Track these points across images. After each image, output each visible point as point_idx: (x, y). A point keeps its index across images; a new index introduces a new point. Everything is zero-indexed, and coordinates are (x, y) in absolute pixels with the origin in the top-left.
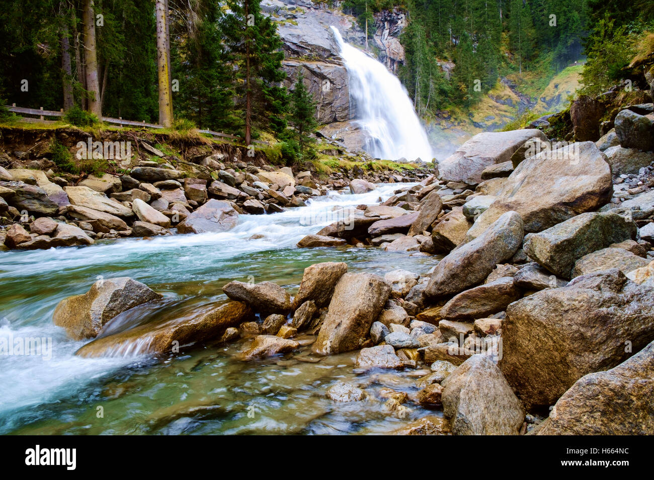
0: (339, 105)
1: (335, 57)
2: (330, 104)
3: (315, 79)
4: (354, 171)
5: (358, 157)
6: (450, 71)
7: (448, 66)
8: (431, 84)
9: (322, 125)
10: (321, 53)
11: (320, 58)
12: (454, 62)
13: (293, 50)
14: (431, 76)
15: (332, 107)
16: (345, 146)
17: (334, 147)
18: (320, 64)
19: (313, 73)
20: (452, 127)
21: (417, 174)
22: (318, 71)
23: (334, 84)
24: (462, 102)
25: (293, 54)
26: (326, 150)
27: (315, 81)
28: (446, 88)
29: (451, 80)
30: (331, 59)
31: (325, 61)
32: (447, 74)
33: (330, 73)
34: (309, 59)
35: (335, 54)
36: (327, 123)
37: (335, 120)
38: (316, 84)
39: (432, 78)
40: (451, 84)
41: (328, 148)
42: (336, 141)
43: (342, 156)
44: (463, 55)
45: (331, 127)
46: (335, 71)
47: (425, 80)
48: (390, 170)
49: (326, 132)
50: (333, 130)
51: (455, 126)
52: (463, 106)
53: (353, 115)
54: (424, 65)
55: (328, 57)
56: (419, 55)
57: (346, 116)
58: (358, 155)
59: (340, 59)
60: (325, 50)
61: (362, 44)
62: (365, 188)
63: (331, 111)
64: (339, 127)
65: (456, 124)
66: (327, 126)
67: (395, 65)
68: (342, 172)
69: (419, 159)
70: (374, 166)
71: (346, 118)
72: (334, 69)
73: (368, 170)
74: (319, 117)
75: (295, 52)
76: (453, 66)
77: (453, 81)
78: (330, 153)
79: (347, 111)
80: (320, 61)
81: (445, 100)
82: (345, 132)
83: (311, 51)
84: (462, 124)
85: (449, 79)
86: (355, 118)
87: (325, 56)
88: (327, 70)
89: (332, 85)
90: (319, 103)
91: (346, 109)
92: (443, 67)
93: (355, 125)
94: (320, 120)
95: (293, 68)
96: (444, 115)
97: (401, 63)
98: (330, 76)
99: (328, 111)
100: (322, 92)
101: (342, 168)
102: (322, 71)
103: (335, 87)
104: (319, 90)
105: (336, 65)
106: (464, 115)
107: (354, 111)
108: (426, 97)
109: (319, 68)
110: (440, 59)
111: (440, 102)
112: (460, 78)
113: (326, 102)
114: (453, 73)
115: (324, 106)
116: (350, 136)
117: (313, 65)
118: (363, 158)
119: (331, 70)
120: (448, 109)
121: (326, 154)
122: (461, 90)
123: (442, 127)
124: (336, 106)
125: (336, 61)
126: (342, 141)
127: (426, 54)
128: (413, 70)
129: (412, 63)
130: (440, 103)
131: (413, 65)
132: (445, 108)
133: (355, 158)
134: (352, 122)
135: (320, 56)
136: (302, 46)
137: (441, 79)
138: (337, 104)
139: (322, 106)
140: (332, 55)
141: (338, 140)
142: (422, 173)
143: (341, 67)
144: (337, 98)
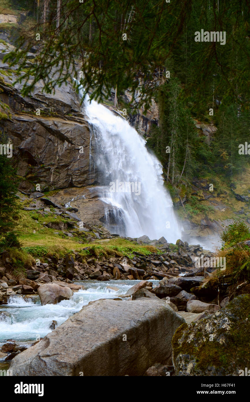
0: (77, 167)
1: (76, 114)
2: (66, 166)
3: (50, 137)
4: (64, 261)
5: (91, 233)
6: (211, 135)
7: (209, 129)
8: (188, 149)
9: (55, 190)
10: (60, 108)
11: (58, 114)
12: (216, 125)
13: (26, 103)
14: (187, 141)
15: (68, 169)
16: (77, 218)
17: (63, 220)
18: (56, 120)
19: (48, 130)
20: (211, 199)
21: (153, 261)
22: (54, 128)
23: (72, 144)
24: (223, 171)
25: (27, 107)
26: (53, 223)
27: (50, 140)
28: (205, 154)
29: (212, 145)
30: (71, 115)
31: (63, 117)
32: (207, 138)
33: (68, 132)
34: (44, 114)
35: (77, 110)
36: (62, 188)
37: (71, 185)
38: (51, 143)
39: (189, 143)
40: (212, 150)
41: (54, 220)
42: (67, 212)
43: (72, 231)
44: (225, 119)
45: (66, 193)
46: (74, 129)
47: (181, 144)
48: (117, 256)
49: (59, 199)
50: (67, 197)
51: (214, 197)
52: (224, 175)
53: (93, 181)
54: (179, 128)
55: (68, 113)
56: (175, 117)
57: (84, 181)
58: (91, 230)
59: (82, 116)
60: (64, 105)
61: (111, 100)
62: (55, 296)
63: (67, 175)
64: (75, 193)
65: (216, 195)
66: (62, 192)
67: (148, 125)
68: (49, 262)
69: (163, 239)
70: (97, 251)
71: (84, 184)
72: (74, 127)
73: (90, 256)
74: (52, 180)
75: (28, 106)
76: (214, 129)
77: (213, 146)
78: (57, 227)
79: (86, 175)
80: (57, 117)
81: (204, 168)
82: (81, 200)
83: (48, 106)
84: (222, 195)
85: (209, 144)
86: (96, 183)
87: (65, 112)
88: (65, 128)
89: (70, 145)
90: (53, 165)
91: (85, 172)
92: (204, 130)
93: (95, 191)
94: (54, 183)
95: (25, 124)
96: (202, 184)
97: (155, 123)
98: (68, 135)
99: (63, 175)
100: (57, 152)
101: (50, 258)
102: (60, 129)
103: (74, 147)
104: (54, 150)
105: (76, 123)
106: (225, 186)
107: (94, 175)
108: (181, 163)
109: (56, 125)
110: (201, 121)
111: (197, 169)
112: (221, 143)
113: (61, 164)
114: (214, 138)
115: (59, 168)
116: (87, 204)
117: (50, 122)
118: (97, 234)
119: (70, 128)
120: (207, 178)
121: (51, 228)
122: (222, 158)
123: (199, 198)
124: (73, 169)
125: (76, 118)
126: (76, 211)
127: (183, 115)
128: (168, 132)
129: (167, 125)
130: (198, 171)
131: (169, 127)
132: (204, 176)
133: (86, 233)
134: (92, 188)
135: (58, 111)
136: (39, 99)
137: (200, 144)
138: (75, 166)
139: (57, 168)
140: (73, 111)
141: (70, 210)
142: (159, 259)
143: (82, 125)
144: (75, 160)
